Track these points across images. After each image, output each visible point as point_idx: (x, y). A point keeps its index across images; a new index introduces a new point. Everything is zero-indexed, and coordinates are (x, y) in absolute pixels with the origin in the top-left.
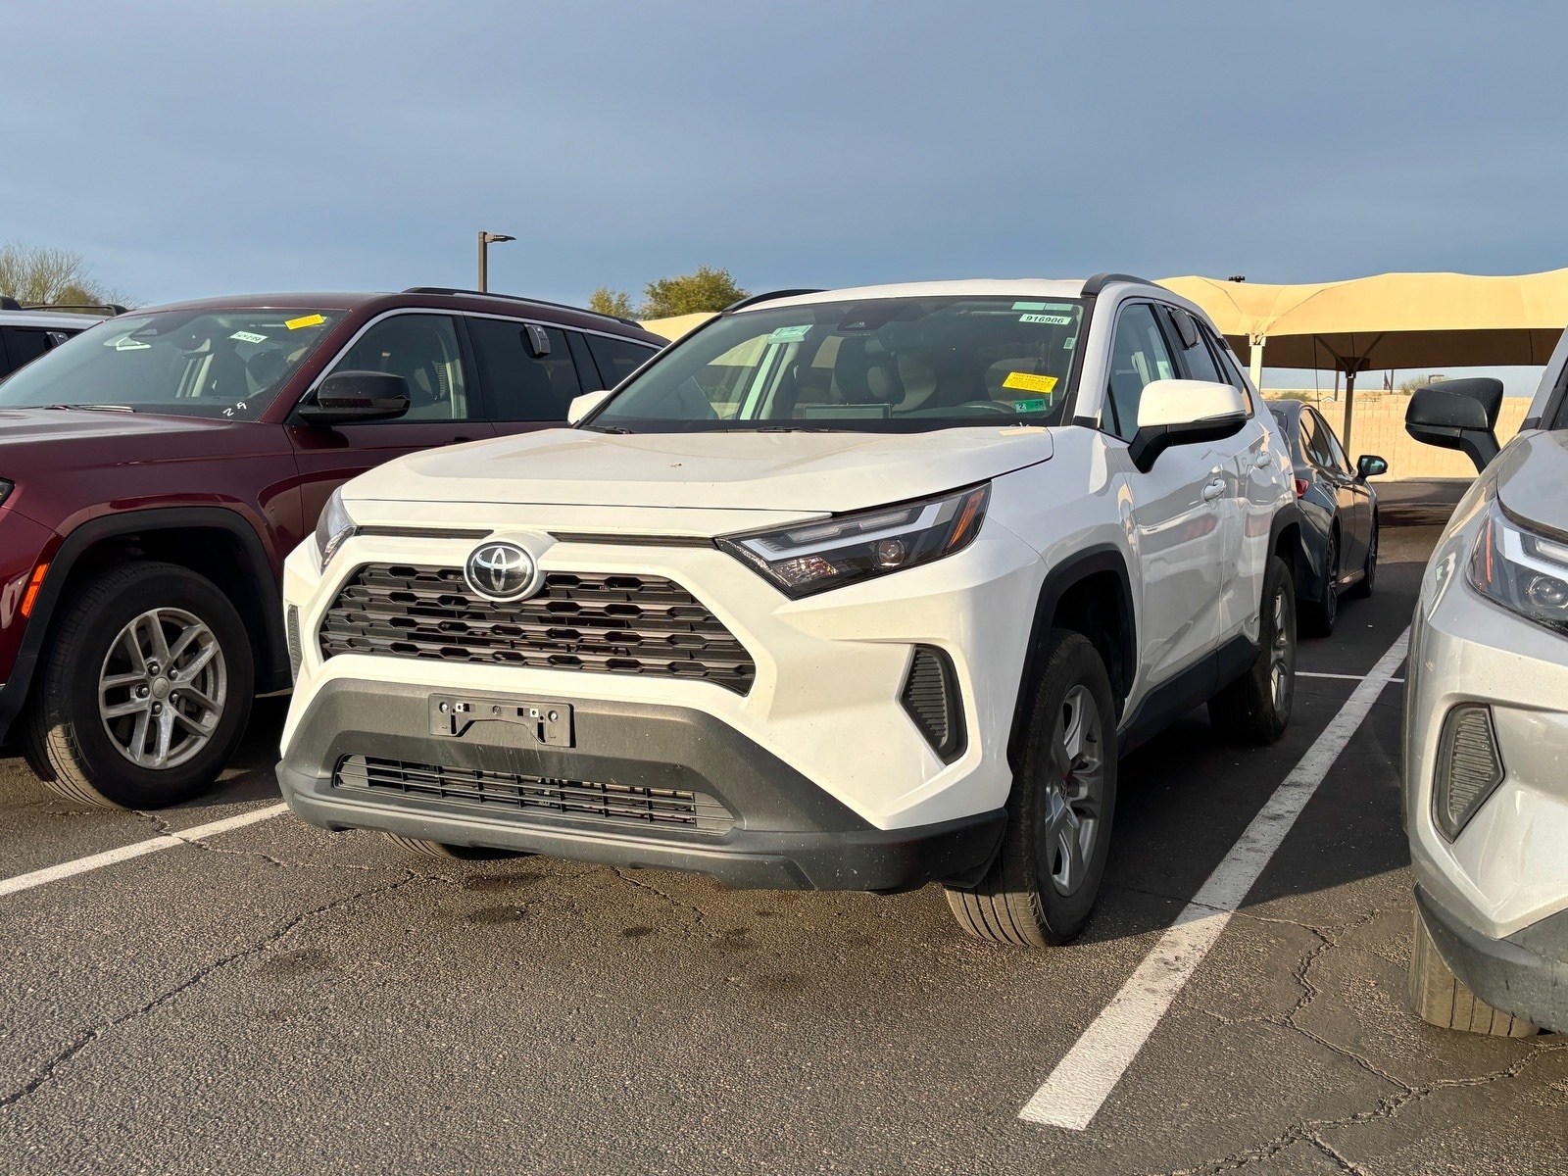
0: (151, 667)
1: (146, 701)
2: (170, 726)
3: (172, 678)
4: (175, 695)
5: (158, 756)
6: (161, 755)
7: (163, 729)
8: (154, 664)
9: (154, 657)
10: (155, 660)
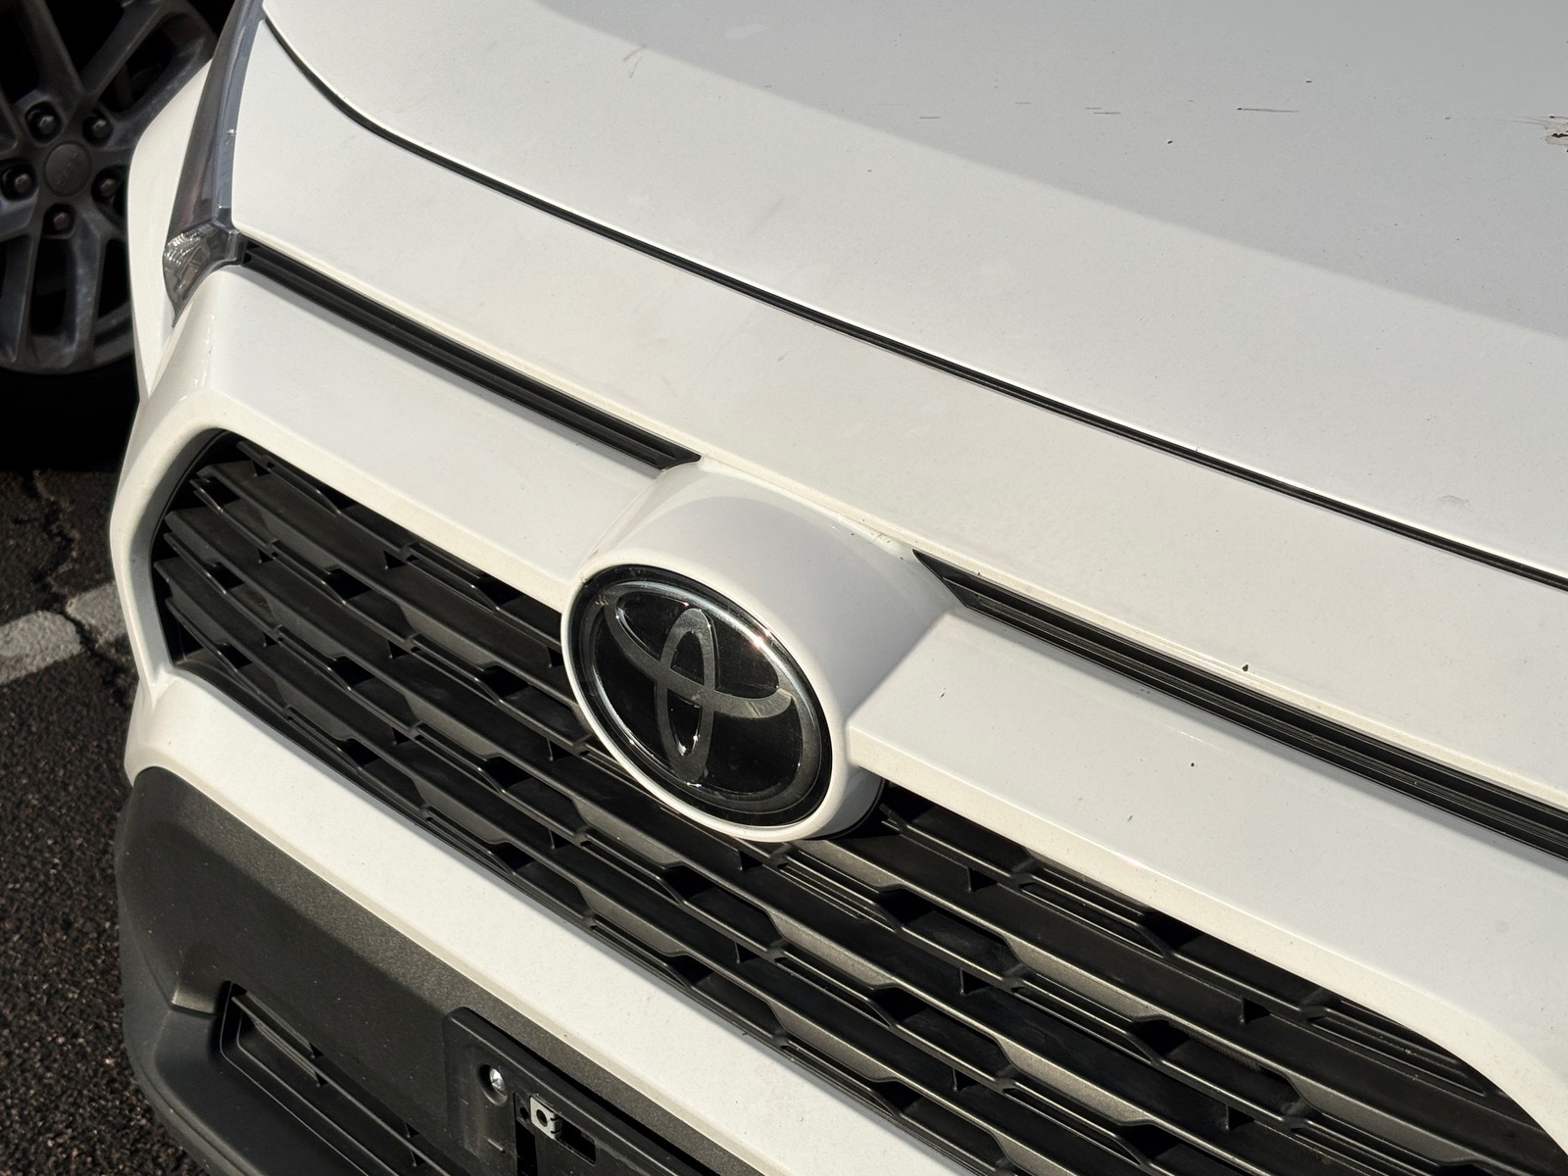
0: (38, 117)
1: (24, 210)
2: (97, 265)
3: (95, 139)
4: (109, 182)
5: (71, 338)
6: (77, 336)
7: (80, 271)
8: (45, 108)
9: (44, 91)
10: (44, 98)
